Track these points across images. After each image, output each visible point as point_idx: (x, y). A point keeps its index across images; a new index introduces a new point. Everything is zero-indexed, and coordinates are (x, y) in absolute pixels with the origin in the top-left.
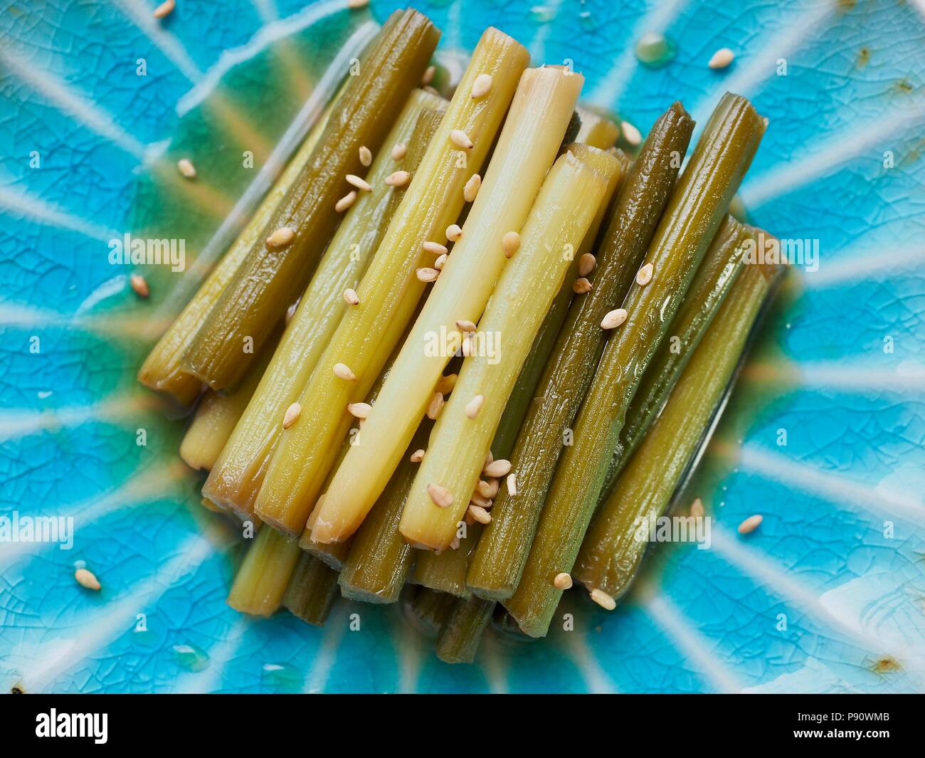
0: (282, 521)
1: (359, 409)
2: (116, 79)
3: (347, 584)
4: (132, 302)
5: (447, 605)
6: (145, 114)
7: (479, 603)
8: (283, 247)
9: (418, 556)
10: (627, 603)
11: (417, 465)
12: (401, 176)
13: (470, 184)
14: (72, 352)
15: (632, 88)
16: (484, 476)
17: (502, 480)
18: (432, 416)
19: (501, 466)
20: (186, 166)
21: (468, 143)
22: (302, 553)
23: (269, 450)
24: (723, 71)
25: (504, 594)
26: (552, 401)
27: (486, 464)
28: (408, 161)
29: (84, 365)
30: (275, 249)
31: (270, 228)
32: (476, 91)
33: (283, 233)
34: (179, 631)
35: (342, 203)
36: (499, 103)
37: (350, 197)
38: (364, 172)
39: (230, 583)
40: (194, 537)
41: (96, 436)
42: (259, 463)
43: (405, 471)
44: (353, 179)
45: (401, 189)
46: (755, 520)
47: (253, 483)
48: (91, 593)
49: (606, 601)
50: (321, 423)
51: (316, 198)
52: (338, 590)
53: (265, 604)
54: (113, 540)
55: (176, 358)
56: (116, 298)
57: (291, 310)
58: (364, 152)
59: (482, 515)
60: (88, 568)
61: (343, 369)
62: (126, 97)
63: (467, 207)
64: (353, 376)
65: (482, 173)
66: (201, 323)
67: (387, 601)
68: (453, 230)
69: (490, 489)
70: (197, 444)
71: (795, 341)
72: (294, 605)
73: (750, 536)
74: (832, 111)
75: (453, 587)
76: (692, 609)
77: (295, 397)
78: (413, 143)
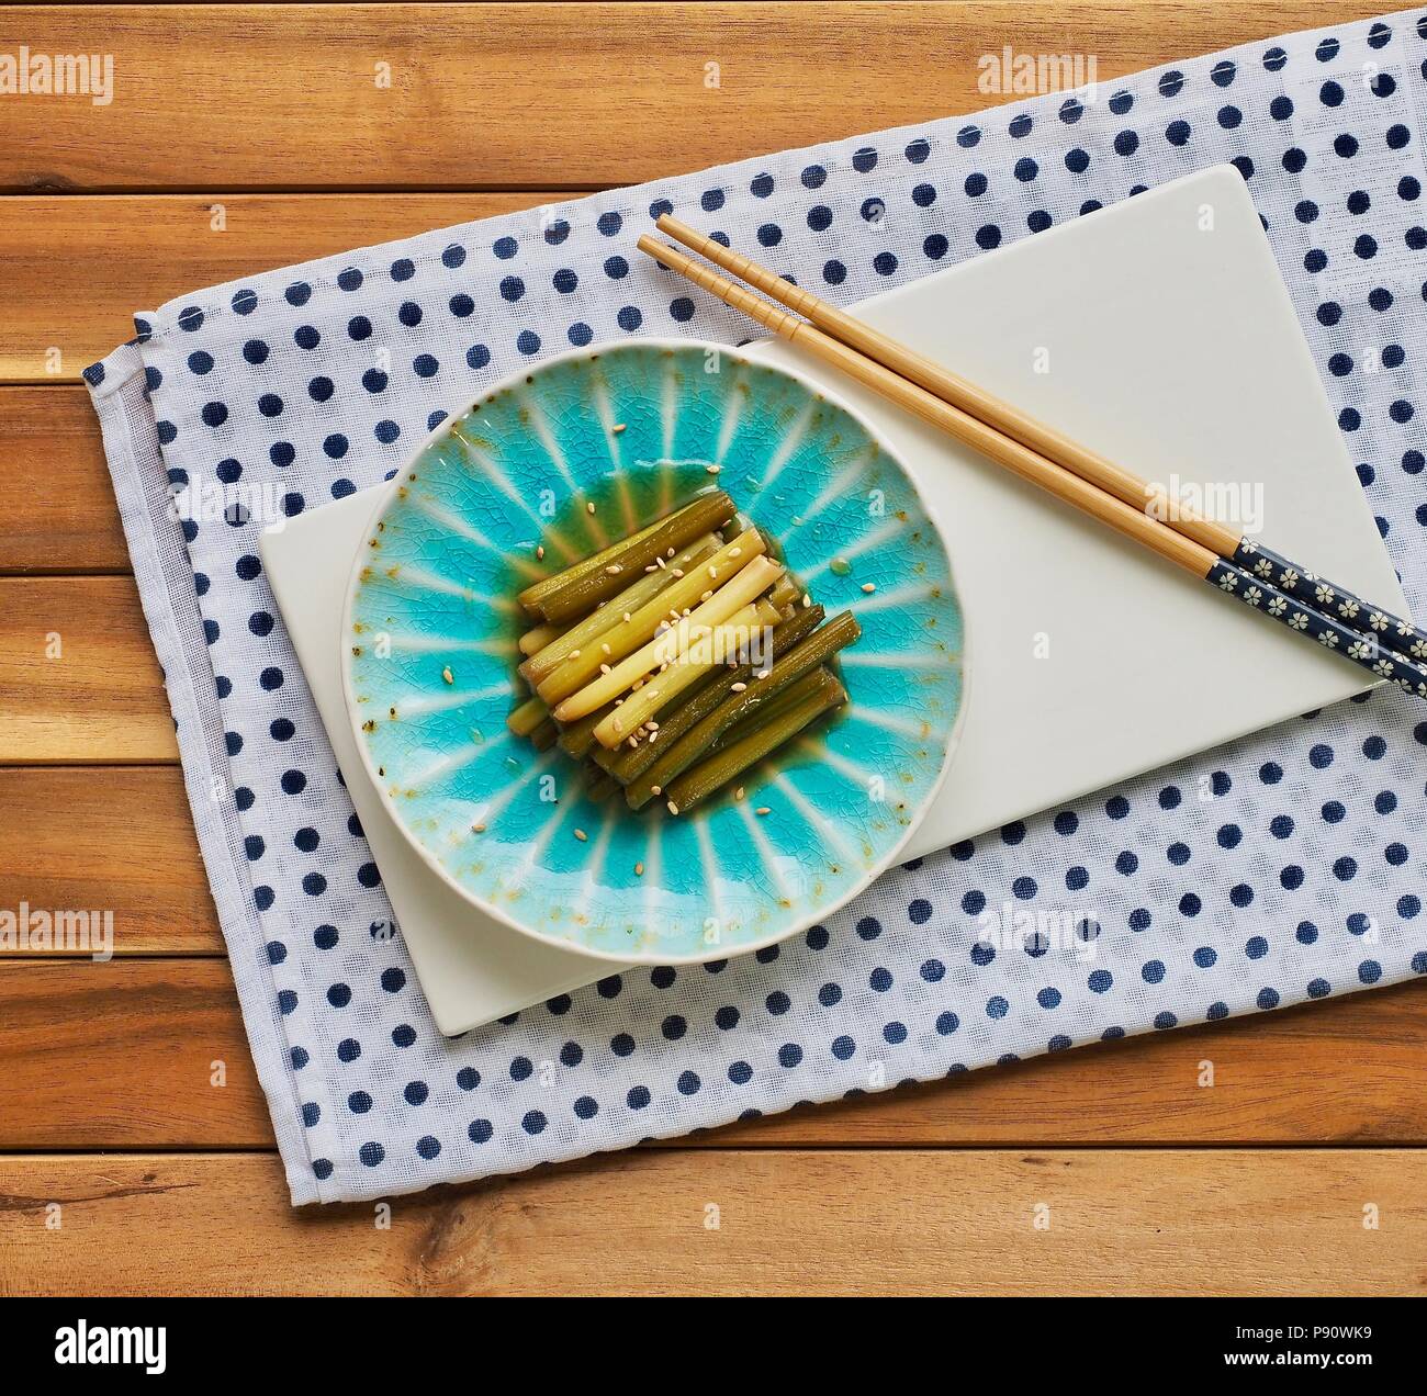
0: (547, 700)
1: (605, 668)
2: (580, 449)
3: (560, 741)
4: (533, 558)
5: (602, 775)
6: (585, 472)
7: (615, 781)
8: (614, 575)
9: (597, 745)
10: (686, 816)
11: (617, 706)
12: (680, 573)
13: (706, 595)
14: (494, 567)
15: (821, 579)
16: (644, 726)
17: (651, 732)
18: (634, 688)
19: (654, 726)
20: (591, 506)
21: (714, 576)
22: (549, 717)
23: (558, 664)
24: (868, 593)
25: (628, 782)
26: (693, 709)
27: (648, 721)
28: (687, 568)
29: (497, 576)
30: (607, 574)
31: (610, 563)
32: (730, 554)
33: (615, 569)
34: (477, 721)
35: (649, 568)
36: (738, 564)
37: (656, 567)
38: (666, 559)
39: (512, 712)
40: (506, 681)
41: (485, 612)
42: (549, 668)
43: (610, 706)
44: (659, 560)
45: (676, 579)
46: (767, 810)
47: (543, 675)
48: (446, 682)
49: (673, 808)
50: (585, 666)
51: (639, 561)
52: (556, 742)
53: (523, 729)
54: (469, 664)
55: (538, 598)
56: (527, 551)
57: (602, 604)
58: (671, 551)
59: (634, 742)
60: (451, 671)
61: (606, 647)
62: (580, 459)
63: (701, 603)
64: (609, 653)
65: (714, 592)
66: (559, 587)
67: (575, 757)
68: (687, 611)
69: (643, 733)
70: (529, 641)
71: (832, 737)
72: (534, 738)
73: (762, 816)
74: (906, 640)
75: (606, 767)
76: (716, 835)
77: (580, 648)
78: (694, 559)
